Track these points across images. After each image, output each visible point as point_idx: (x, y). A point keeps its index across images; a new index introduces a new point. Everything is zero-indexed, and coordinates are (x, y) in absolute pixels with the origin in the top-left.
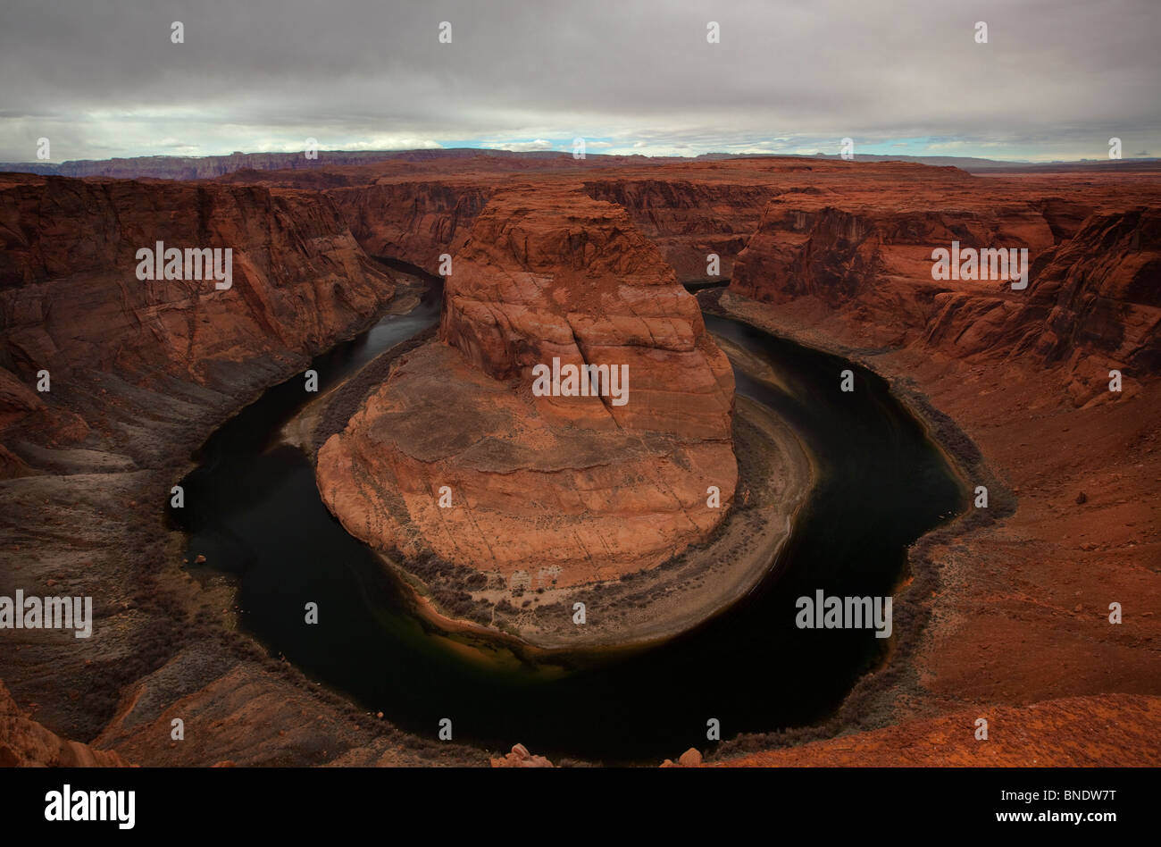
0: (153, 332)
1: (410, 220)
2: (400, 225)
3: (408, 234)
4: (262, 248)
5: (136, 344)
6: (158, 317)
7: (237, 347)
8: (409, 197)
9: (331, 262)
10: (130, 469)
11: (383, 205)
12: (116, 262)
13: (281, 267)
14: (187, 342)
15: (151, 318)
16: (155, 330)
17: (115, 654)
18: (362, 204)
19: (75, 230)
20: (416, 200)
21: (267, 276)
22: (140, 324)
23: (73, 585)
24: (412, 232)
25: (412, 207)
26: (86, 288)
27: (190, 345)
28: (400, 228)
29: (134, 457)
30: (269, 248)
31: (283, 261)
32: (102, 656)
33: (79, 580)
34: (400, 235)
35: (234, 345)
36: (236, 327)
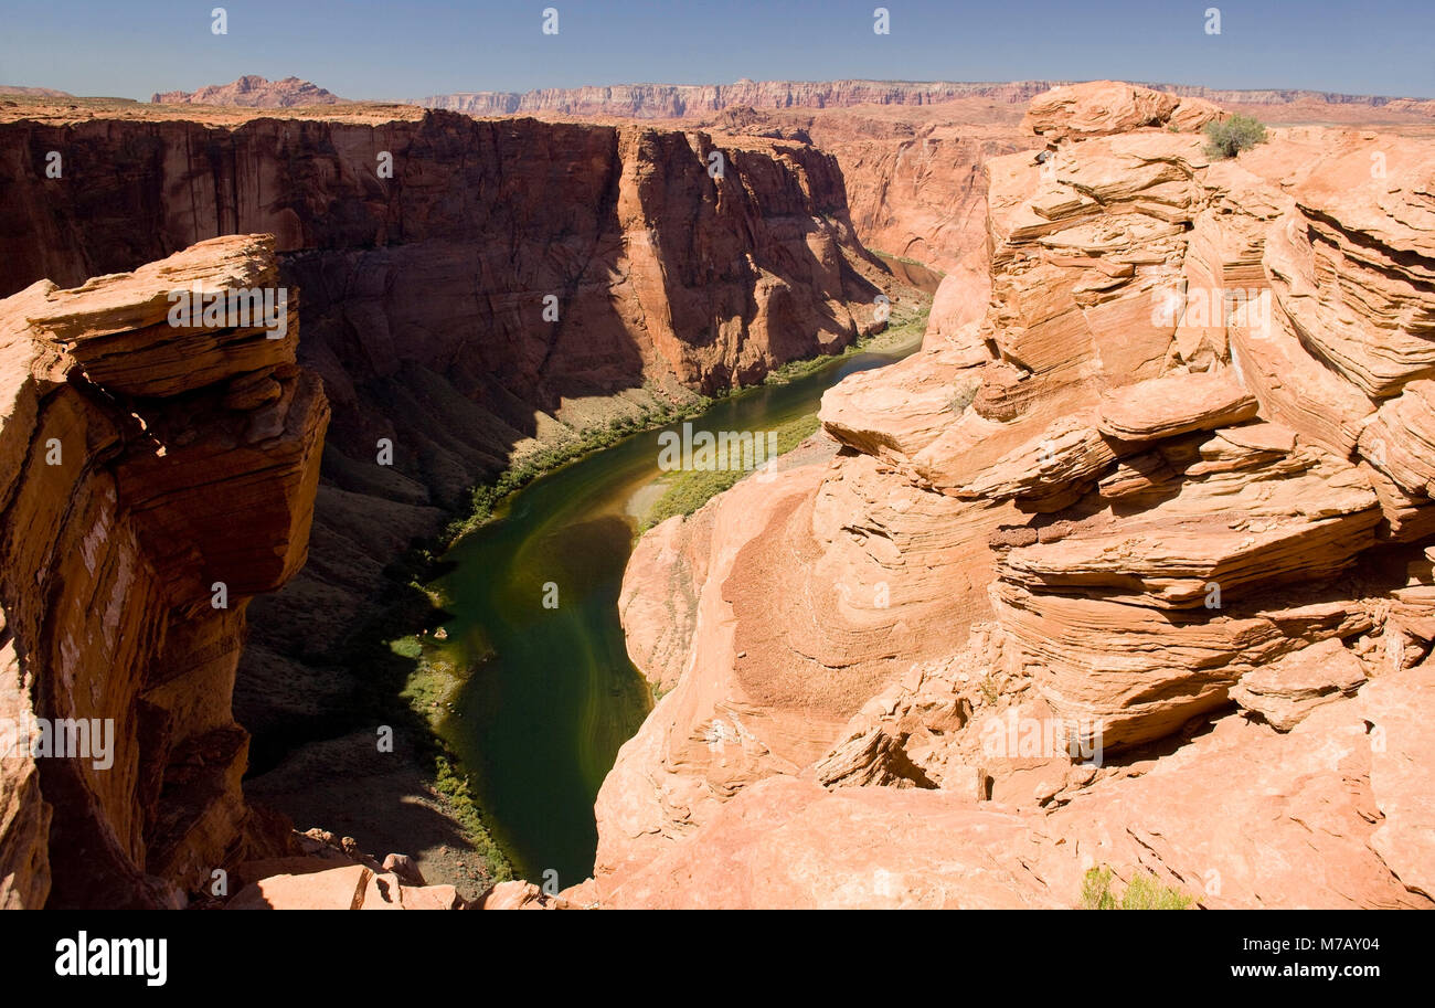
0: (505, 329)
1: (957, 205)
2: (941, 209)
3: (949, 226)
4: (683, 225)
5: (481, 342)
6: (518, 308)
7: (610, 367)
8: (964, 163)
9: (792, 258)
10: (420, 502)
11: (921, 173)
12: (484, 226)
13: (704, 256)
14: (546, 350)
15: (509, 309)
16: (509, 327)
17: (302, 708)
18: (888, 170)
19: (443, 181)
20: (974, 169)
21: (680, 267)
22: (492, 314)
23: (300, 619)
24: (956, 223)
25: (965, 180)
26: (439, 259)
27: (549, 354)
28: (940, 215)
29: (431, 491)
30: (692, 226)
31: (710, 248)
32: (290, 706)
33: (308, 615)
34: (937, 226)
35: (607, 362)
36: (616, 337)
